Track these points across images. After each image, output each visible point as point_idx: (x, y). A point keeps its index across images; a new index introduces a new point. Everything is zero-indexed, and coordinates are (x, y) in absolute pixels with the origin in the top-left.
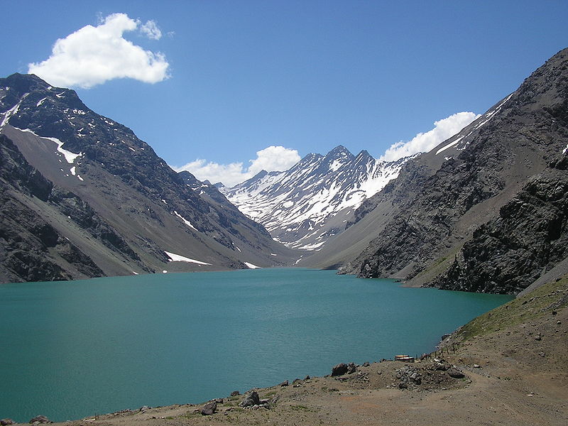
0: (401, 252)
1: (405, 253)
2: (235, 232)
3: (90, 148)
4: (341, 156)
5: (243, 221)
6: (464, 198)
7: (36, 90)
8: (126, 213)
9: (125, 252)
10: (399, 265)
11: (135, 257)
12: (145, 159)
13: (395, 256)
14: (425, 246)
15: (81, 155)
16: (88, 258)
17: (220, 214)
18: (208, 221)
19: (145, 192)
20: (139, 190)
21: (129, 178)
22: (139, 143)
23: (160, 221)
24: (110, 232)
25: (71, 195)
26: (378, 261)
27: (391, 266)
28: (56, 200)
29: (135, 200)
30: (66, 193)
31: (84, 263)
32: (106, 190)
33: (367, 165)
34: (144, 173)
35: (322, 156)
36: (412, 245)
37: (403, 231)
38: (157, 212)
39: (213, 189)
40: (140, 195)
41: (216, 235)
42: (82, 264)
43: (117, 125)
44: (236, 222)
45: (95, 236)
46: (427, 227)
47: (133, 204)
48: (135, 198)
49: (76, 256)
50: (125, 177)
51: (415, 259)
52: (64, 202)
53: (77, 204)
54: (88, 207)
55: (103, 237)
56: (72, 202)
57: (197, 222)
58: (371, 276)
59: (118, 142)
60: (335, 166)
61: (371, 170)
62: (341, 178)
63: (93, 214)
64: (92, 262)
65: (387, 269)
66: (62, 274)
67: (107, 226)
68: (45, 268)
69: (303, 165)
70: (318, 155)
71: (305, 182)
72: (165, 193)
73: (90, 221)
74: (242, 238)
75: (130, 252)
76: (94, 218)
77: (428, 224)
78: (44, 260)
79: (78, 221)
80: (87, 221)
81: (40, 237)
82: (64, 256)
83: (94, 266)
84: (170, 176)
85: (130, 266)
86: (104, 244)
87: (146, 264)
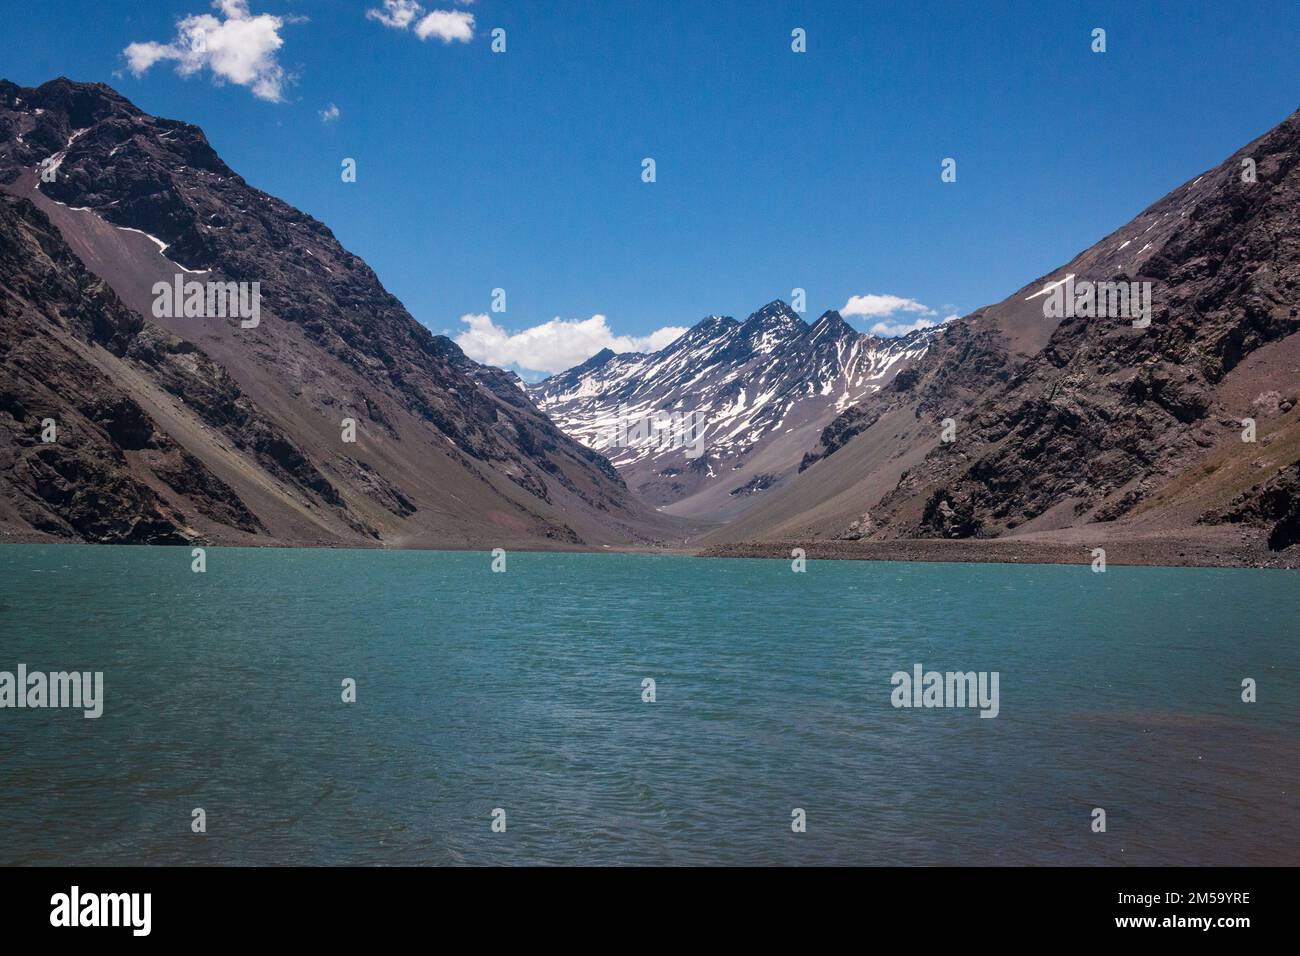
0: (1034, 474)
1: (1047, 475)
2: (552, 468)
3: (234, 258)
4: (778, 322)
5: (567, 448)
6: (1215, 337)
7: (109, 120)
8: (313, 405)
9: (311, 486)
10: (1031, 506)
11: (332, 498)
12: (356, 293)
13: (1018, 483)
14: (1106, 457)
15: (210, 270)
16: (224, 487)
17: (520, 427)
18: (494, 439)
19: (356, 366)
20: (342, 357)
21: (320, 329)
22: (347, 259)
23: (390, 428)
24: (276, 438)
25: (186, 348)
26: (972, 495)
27: (1008, 507)
28: (150, 358)
29: (333, 380)
30: (176, 341)
31: (213, 495)
32: (268, 352)
33: (838, 344)
34: (355, 322)
35: (738, 324)
36: (1065, 456)
37: (1039, 423)
38: (383, 409)
39: (500, 379)
40: (344, 369)
41: (512, 469)
42: (207, 497)
43: (298, 216)
44: (552, 448)
45: (240, 446)
46: (1108, 411)
47: (330, 386)
48: (333, 373)
49: (193, 478)
50: (311, 328)
51: (1077, 488)
52: (169, 364)
53: (201, 368)
54: (225, 378)
55: (258, 448)
56: (189, 363)
57: (471, 437)
58: (954, 530)
59: (299, 251)
60: (766, 343)
61: (846, 354)
62: (779, 369)
63: (237, 395)
64: (233, 496)
65: (997, 515)
66: (161, 511)
67: (270, 425)
68: (115, 491)
69: (694, 340)
70: (727, 321)
71: (699, 376)
72: (400, 371)
73: (230, 410)
74: (567, 483)
75: (322, 486)
76: (239, 404)
77: (1111, 403)
78: (115, 473)
79: (200, 409)
80: (221, 410)
81: (108, 427)
82: (166, 476)
83: (238, 505)
84: (413, 335)
85: (322, 517)
86: (262, 464)
87: (359, 518)
